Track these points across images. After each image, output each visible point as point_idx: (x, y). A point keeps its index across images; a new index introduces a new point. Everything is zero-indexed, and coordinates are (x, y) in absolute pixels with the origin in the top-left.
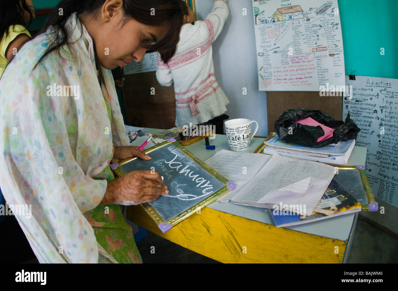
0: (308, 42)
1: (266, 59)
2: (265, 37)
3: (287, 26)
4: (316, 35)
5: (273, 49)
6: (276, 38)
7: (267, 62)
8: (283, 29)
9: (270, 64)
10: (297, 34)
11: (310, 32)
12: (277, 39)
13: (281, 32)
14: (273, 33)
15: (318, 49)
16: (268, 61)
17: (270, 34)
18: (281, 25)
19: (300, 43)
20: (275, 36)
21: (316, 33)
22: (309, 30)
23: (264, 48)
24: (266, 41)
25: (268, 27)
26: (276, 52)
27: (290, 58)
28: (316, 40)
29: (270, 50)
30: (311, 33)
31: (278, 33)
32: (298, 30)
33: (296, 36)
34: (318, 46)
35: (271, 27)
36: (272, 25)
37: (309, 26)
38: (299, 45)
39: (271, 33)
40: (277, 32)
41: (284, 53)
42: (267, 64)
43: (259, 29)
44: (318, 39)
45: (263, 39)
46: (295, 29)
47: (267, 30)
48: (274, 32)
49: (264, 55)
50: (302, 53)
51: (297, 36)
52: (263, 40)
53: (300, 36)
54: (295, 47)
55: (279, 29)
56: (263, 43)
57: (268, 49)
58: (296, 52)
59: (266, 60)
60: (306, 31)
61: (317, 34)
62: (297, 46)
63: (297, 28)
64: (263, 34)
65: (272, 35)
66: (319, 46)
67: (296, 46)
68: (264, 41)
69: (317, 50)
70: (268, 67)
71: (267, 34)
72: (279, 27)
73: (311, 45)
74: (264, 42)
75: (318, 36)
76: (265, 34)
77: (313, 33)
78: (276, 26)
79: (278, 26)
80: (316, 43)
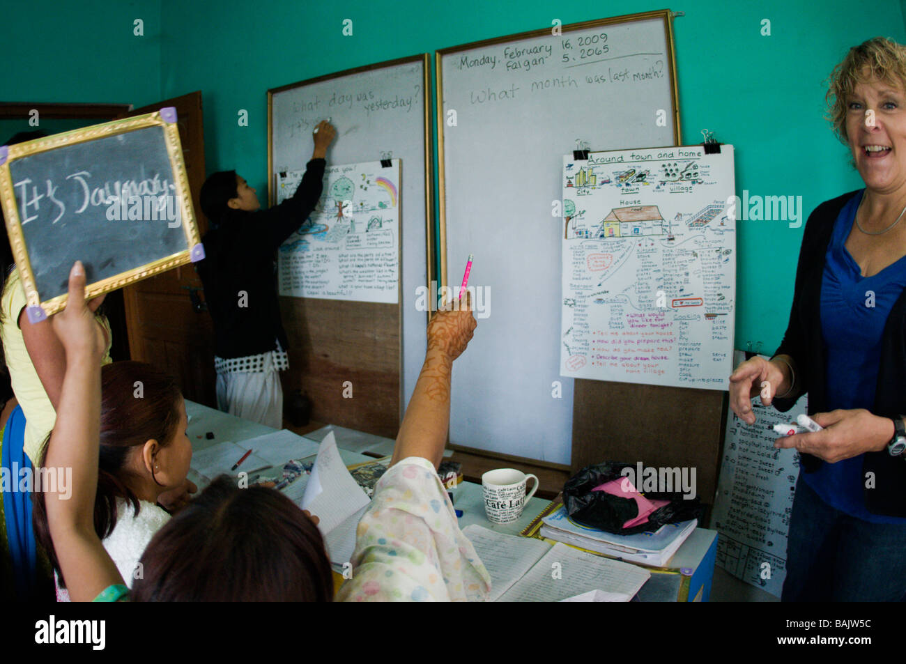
0: (666, 286)
1: (580, 313)
2: (583, 267)
3: (628, 249)
4: (683, 272)
5: (595, 294)
6: (603, 272)
7: (581, 320)
8: (620, 253)
9: (587, 324)
10: (646, 268)
11: (673, 266)
12: (604, 275)
13: (615, 260)
14: (598, 260)
15: (685, 301)
16: (583, 318)
17: (592, 262)
18: (616, 245)
19: (649, 288)
20: (603, 267)
21: (683, 269)
22: (670, 261)
23: (578, 291)
24: (583, 275)
25: (590, 247)
26: (600, 300)
27: (628, 315)
28: (683, 281)
29: (589, 296)
30: (675, 268)
31: (607, 262)
32: (649, 259)
33: (643, 273)
34: (684, 296)
35: (595, 247)
36: (598, 243)
37: (671, 253)
38: (647, 292)
39: (595, 260)
40: (605, 260)
41: (617, 304)
42: (582, 324)
43: (572, 248)
44: (687, 282)
45: (577, 271)
46: (644, 256)
47: (588, 252)
48: (601, 258)
49: (577, 304)
50: (652, 307)
51: (646, 272)
52: (578, 273)
53: (651, 271)
54: (640, 294)
55: (611, 253)
56: (577, 279)
57: (585, 293)
58: (640, 305)
59: (579, 315)
60: (666, 261)
61: (686, 271)
62: (644, 292)
63: (647, 254)
64: (579, 261)
65: (595, 264)
66: (688, 295)
67: (642, 292)
68: (579, 275)
69: (682, 303)
70: (583, 329)
71: (585, 262)
72: (611, 250)
73: (671, 292)
74: (578, 277)
75: (687, 274)
76: (582, 260)
77: (678, 268)
78: (606, 246)
79: (609, 246)
80: (681, 290)
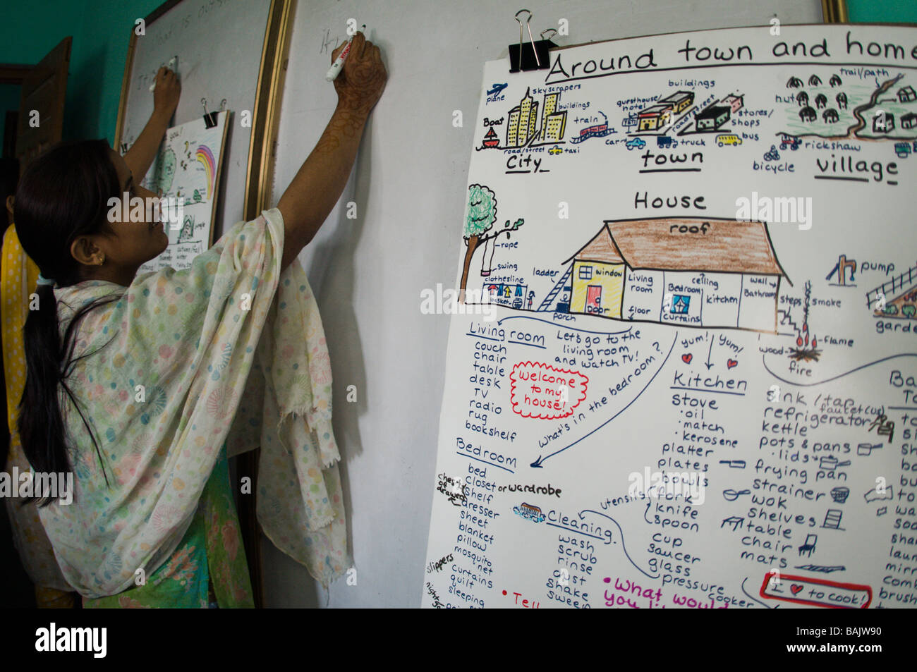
0: (757, 521)
1: (475, 527)
2: (498, 397)
3: (643, 366)
4: (827, 485)
5: (518, 488)
6: (553, 426)
7: (475, 545)
8: (613, 376)
9: (489, 564)
10: (697, 445)
11: (796, 457)
12: (555, 436)
13: (594, 395)
14: (543, 385)
15: (808, 587)
16: (481, 542)
17: (524, 388)
18: (604, 344)
19: (694, 514)
20: (552, 412)
21: (831, 475)
22: (787, 436)
23: (476, 465)
24: (493, 421)
25: (523, 339)
26: (530, 511)
27: (607, 580)
28: (820, 520)
29: (502, 489)
30: (799, 465)
31: (567, 396)
32: (711, 417)
33: (683, 459)
34: (812, 568)
35: (535, 341)
36: (545, 327)
37: (799, 408)
38: (685, 525)
39: (530, 383)
40: (564, 388)
41: (579, 538)
42: (474, 557)
43: (472, 334)
44: (833, 522)
45: (479, 405)
46: (694, 403)
47: (517, 353)
48: (551, 380)
49: (470, 499)
50: (692, 578)
51: (694, 458)
52: (481, 412)
53: (712, 460)
54: (658, 528)
55: (583, 371)
56: (476, 428)
57: (495, 475)
58: (653, 563)
59: (470, 531)
60: (770, 435)
61: (839, 483)
62: (675, 524)
63: (708, 397)
64: (486, 376)
65: (533, 396)
66: (826, 570)
67: (667, 522)
68: (485, 418)
69: (796, 589)
70: (475, 570)
71: (505, 382)
72: (585, 358)
73: (767, 545)
74: (479, 423)
75: (841, 495)
76: (498, 377)
77: (812, 467)
78: (573, 343)
79: (583, 345)
80: (806, 548)
